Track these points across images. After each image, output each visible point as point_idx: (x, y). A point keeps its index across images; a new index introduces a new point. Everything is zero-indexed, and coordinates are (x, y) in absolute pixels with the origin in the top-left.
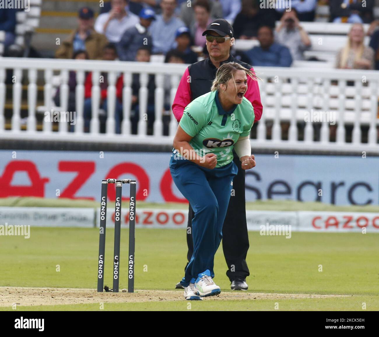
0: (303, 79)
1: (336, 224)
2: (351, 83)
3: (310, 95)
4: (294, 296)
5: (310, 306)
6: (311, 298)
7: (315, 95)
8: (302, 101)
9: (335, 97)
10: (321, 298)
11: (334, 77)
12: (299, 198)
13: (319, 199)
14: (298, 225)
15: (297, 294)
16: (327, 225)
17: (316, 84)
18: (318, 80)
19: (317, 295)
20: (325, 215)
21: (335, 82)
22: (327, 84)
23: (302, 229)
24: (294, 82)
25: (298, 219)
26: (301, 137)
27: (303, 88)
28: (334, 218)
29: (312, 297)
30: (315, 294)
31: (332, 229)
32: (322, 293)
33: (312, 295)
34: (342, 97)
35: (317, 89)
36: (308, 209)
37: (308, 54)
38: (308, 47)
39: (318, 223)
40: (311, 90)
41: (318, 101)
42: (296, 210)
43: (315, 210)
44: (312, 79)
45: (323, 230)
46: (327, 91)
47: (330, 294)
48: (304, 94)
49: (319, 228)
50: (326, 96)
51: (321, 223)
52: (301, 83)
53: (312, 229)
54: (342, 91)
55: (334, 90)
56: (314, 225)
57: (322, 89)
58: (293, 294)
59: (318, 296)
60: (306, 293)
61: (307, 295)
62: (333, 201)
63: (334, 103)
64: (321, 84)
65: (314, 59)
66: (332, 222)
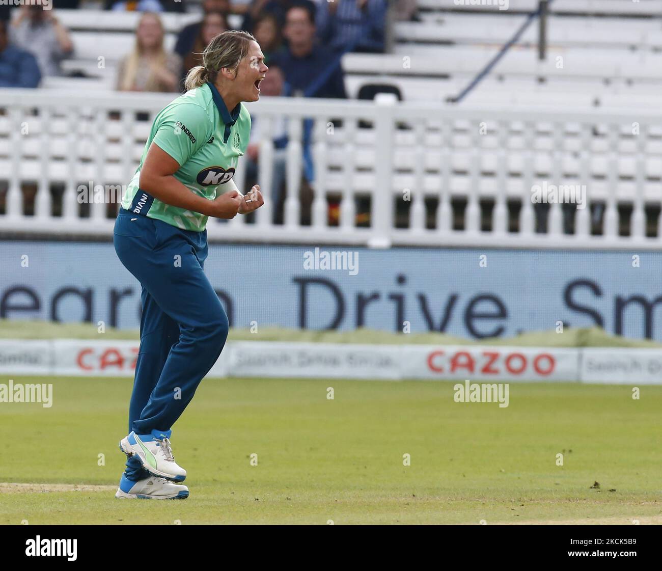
0: (61, 109)
1: (120, 362)
2: (143, 117)
3: (72, 138)
4: (47, 487)
5: (75, 505)
6: (76, 491)
7: (81, 136)
8: (59, 147)
9: (115, 141)
10: (94, 491)
11: (115, 106)
12: (54, 317)
13: (89, 318)
14: (53, 363)
15: (53, 485)
16: (104, 364)
17: (82, 117)
18: (87, 111)
19: (87, 486)
20: (100, 346)
21: (115, 115)
22: (102, 117)
23: (61, 371)
24: (45, 115)
25: (53, 354)
26: (57, 211)
27: (59, 126)
28: (115, 352)
29: (79, 489)
30: (85, 484)
31: (112, 371)
32: (96, 483)
33: (79, 486)
34: (128, 141)
35: (84, 126)
36: (70, 336)
37: (69, 65)
38: (68, 53)
39: (87, 360)
40: (74, 129)
41: (86, 148)
42: (50, 338)
43: (83, 337)
44: (76, 109)
45: (96, 372)
46: (101, 130)
47: (109, 485)
48: (61, 135)
49: (89, 368)
50: (101, 139)
51: (92, 361)
52: (57, 116)
53: (75, 371)
54: (129, 131)
55: (114, 128)
56: (80, 362)
57: (93, 127)
58: (46, 483)
59: (89, 488)
60: (68, 482)
61: (69, 485)
62: (113, 321)
63: (114, 151)
64: (91, 118)
65: (79, 74)
66: (112, 358)
